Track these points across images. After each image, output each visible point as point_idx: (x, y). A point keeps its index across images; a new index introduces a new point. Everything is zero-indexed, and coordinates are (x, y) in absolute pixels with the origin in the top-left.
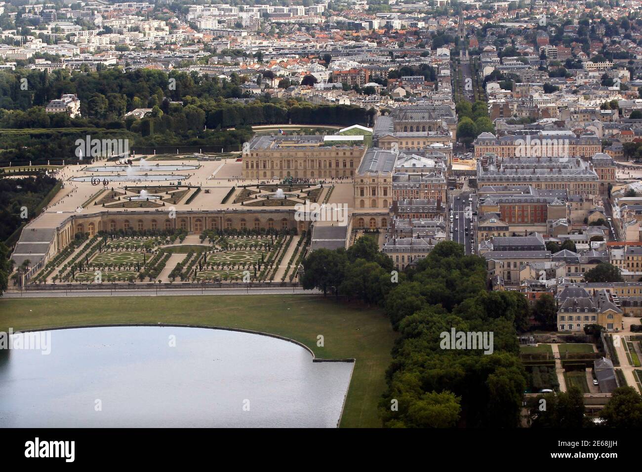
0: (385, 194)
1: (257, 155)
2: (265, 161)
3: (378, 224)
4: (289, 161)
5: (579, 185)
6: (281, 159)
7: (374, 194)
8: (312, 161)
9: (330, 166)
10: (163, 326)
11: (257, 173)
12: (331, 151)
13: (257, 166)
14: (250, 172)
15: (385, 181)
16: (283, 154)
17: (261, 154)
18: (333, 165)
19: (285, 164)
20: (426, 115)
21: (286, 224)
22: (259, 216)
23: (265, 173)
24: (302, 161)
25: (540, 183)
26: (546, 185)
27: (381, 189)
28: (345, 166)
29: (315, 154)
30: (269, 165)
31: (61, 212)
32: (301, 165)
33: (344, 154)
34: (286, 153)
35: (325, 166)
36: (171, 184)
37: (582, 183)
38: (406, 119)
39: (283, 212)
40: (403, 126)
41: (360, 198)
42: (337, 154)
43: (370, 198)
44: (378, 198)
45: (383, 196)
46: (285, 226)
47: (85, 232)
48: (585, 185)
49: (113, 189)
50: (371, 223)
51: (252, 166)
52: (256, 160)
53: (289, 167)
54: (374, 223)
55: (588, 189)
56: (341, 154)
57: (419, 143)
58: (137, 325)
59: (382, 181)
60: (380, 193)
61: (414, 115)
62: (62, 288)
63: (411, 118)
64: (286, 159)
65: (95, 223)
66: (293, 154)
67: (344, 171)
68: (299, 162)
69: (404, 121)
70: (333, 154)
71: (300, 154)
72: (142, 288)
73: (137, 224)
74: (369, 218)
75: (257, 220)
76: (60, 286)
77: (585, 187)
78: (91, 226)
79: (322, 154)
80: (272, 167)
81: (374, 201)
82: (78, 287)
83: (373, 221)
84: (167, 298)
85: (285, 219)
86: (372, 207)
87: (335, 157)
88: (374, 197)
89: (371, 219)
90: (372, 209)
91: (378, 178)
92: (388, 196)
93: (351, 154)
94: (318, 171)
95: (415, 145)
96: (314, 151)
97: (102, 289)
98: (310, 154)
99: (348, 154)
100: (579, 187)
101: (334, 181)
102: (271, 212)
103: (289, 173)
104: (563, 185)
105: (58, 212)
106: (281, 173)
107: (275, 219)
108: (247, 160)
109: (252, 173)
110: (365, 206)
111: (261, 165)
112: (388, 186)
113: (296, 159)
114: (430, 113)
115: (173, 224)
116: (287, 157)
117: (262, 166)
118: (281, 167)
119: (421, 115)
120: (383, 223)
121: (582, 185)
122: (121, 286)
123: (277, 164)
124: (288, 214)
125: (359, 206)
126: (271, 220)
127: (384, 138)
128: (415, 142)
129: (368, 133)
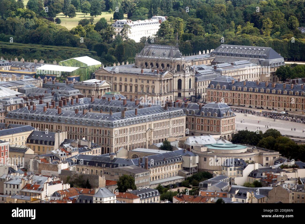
5: (95, 130)
25: (60, 125)
26: (66, 127)
37: (98, 128)
38: (147, 55)
48: (100, 130)
55: (103, 136)
61: (157, 51)
63: (153, 54)
77: (100, 133)
100: (95, 133)
104: (81, 129)
114: (171, 50)
119: (163, 51)
121: (98, 130)
127: (99, 72)
128: (128, 79)
129: (84, 65)
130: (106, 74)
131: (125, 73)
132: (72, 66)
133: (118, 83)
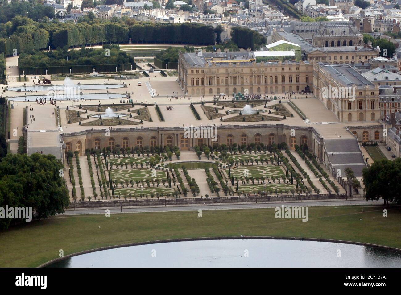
0: (373, 107)
1: (203, 71)
2: (210, 78)
3: (371, 137)
4: (235, 77)
6: (226, 75)
7: (361, 107)
8: (259, 77)
9: (276, 81)
10: (246, 238)
11: (203, 89)
12: (277, 67)
13: (203, 83)
14: (195, 89)
15: (372, 94)
16: (229, 70)
17: (206, 70)
18: (280, 80)
19: (231, 81)
20: (347, 29)
21: (273, 138)
22: (246, 131)
23: (211, 90)
24: (248, 78)
27: (368, 102)
28: (291, 81)
29: (261, 69)
30: (214, 82)
31: (44, 131)
32: (247, 82)
33: (290, 69)
34: (232, 69)
35: (271, 82)
36: (121, 102)
38: (326, 34)
39: (270, 127)
40: (324, 41)
41: (348, 111)
42: (283, 69)
43: (357, 111)
44: (365, 111)
45: (370, 109)
46: (272, 141)
47: (74, 151)
49: (67, 108)
50: (364, 136)
51: (198, 83)
52: (202, 76)
53: (235, 83)
54: (367, 136)
56: (287, 69)
57: (347, 58)
58: (219, 239)
59: (370, 94)
60: (368, 105)
61: (335, 30)
62: (108, 204)
63: (332, 32)
64: (232, 75)
65: (82, 141)
66: (240, 70)
67: (290, 87)
68: (245, 78)
69: (325, 36)
70: (280, 70)
71: (246, 70)
72: (191, 203)
73: (122, 141)
74: (362, 131)
75: (244, 135)
76: (107, 203)
78: (78, 145)
79: (269, 69)
80: (218, 83)
81: (361, 114)
82: (125, 204)
83: (366, 134)
84: (228, 212)
85: (272, 134)
86: (360, 120)
87: (282, 73)
88: (361, 111)
89: (364, 132)
90: (360, 122)
91: (365, 91)
92: (376, 109)
93: (297, 69)
94: (264, 87)
95: (344, 60)
96: (260, 67)
97: (149, 205)
98: (256, 70)
99: (294, 69)
101: (293, 96)
102: (259, 127)
103: (235, 89)
105: (41, 131)
106: (227, 89)
107: (262, 135)
108: (193, 76)
109: (198, 89)
110: (353, 119)
111: (207, 81)
112: (376, 99)
113: (243, 75)
114: (350, 27)
115: (160, 141)
116: (233, 74)
117: (208, 83)
118: (227, 84)
119: (342, 29)
120: (375, 135)
122: (168, 201)
123: (223, 80)
124: (275, 129)
125: (347, 120)
126: (258, 135)
127: (313, 53)
128: (343, 57)
129: (297, 48)
130: (321, 54)
131: (340, 51)
132: (284, 50)
133: (333, 62)
